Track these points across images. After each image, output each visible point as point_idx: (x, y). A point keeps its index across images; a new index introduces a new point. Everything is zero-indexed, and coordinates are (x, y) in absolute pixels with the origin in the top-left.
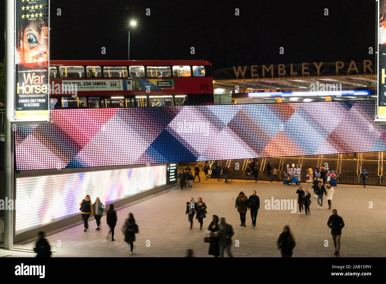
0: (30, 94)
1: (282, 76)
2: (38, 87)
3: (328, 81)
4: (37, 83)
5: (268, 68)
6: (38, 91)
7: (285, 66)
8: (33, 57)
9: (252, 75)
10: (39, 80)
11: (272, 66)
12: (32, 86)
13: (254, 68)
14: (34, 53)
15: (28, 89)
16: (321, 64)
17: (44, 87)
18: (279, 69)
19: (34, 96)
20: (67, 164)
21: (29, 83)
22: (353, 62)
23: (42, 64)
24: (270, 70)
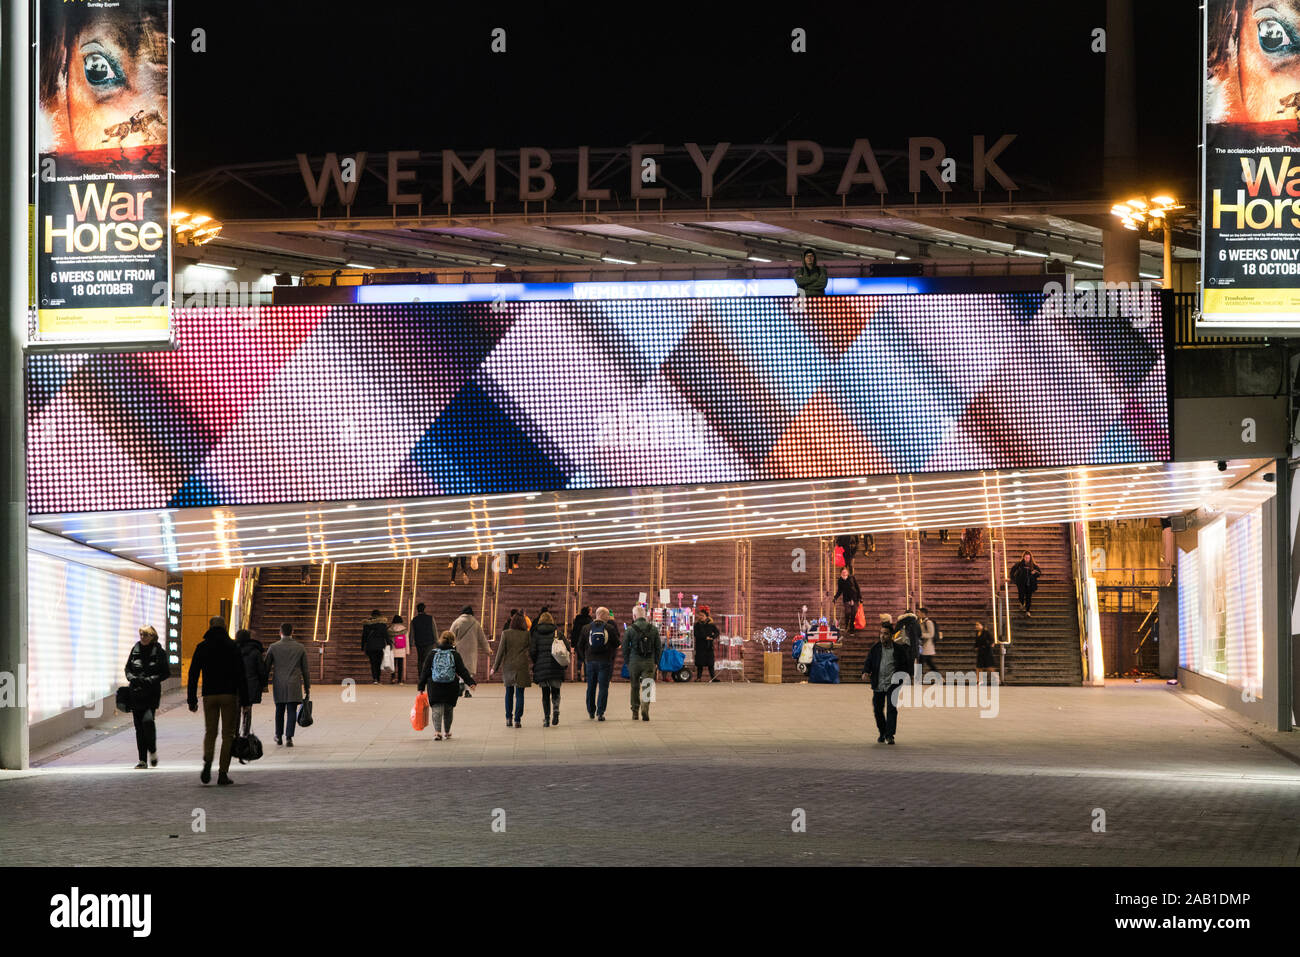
0: (97, 252)
1: (536, 207)
2: (126, 231)
3: (739, 233)
4: (124, 217)
5: (468, 166)
6: (128, 243)
7: (553, 157)
8: (106, 132)
9: (394, 196)
10: (130, 206)
11: (488, 158)
12: (102, 226)
13: (403, 166)
14: (114, 116)
15: (86, 238)
16: (721, 150)
17: (152, 231)
18: (525, 174)
19: (113, 259)
20: (172, 494)
21: (91, 216)
22: (862, 148)
23: (139, 153)
24: (481, 180)
